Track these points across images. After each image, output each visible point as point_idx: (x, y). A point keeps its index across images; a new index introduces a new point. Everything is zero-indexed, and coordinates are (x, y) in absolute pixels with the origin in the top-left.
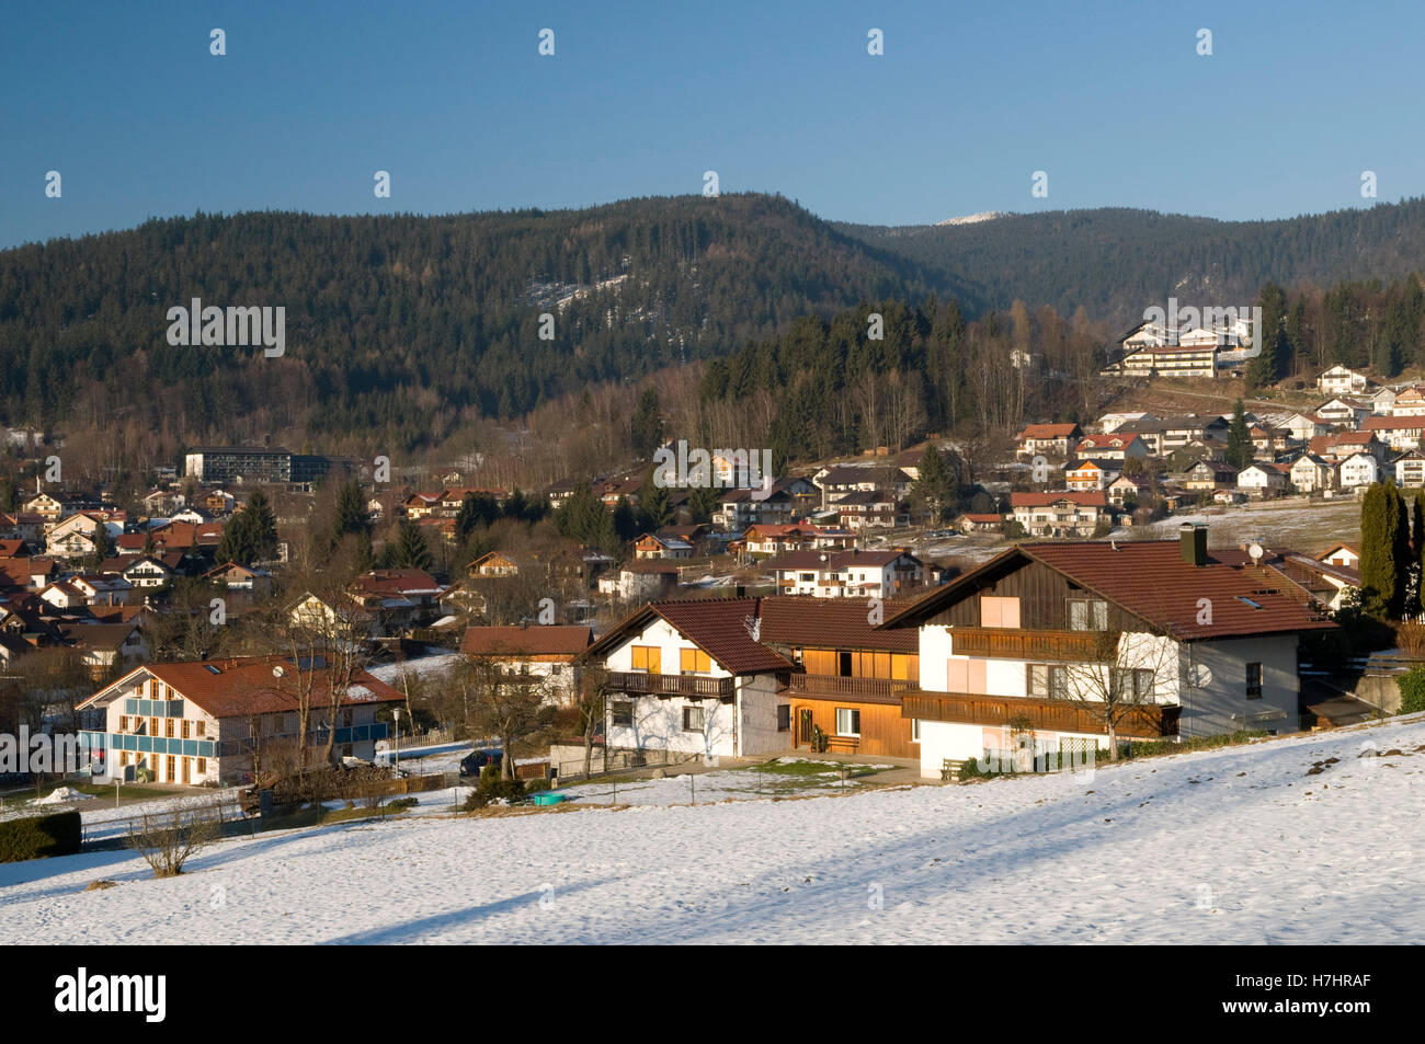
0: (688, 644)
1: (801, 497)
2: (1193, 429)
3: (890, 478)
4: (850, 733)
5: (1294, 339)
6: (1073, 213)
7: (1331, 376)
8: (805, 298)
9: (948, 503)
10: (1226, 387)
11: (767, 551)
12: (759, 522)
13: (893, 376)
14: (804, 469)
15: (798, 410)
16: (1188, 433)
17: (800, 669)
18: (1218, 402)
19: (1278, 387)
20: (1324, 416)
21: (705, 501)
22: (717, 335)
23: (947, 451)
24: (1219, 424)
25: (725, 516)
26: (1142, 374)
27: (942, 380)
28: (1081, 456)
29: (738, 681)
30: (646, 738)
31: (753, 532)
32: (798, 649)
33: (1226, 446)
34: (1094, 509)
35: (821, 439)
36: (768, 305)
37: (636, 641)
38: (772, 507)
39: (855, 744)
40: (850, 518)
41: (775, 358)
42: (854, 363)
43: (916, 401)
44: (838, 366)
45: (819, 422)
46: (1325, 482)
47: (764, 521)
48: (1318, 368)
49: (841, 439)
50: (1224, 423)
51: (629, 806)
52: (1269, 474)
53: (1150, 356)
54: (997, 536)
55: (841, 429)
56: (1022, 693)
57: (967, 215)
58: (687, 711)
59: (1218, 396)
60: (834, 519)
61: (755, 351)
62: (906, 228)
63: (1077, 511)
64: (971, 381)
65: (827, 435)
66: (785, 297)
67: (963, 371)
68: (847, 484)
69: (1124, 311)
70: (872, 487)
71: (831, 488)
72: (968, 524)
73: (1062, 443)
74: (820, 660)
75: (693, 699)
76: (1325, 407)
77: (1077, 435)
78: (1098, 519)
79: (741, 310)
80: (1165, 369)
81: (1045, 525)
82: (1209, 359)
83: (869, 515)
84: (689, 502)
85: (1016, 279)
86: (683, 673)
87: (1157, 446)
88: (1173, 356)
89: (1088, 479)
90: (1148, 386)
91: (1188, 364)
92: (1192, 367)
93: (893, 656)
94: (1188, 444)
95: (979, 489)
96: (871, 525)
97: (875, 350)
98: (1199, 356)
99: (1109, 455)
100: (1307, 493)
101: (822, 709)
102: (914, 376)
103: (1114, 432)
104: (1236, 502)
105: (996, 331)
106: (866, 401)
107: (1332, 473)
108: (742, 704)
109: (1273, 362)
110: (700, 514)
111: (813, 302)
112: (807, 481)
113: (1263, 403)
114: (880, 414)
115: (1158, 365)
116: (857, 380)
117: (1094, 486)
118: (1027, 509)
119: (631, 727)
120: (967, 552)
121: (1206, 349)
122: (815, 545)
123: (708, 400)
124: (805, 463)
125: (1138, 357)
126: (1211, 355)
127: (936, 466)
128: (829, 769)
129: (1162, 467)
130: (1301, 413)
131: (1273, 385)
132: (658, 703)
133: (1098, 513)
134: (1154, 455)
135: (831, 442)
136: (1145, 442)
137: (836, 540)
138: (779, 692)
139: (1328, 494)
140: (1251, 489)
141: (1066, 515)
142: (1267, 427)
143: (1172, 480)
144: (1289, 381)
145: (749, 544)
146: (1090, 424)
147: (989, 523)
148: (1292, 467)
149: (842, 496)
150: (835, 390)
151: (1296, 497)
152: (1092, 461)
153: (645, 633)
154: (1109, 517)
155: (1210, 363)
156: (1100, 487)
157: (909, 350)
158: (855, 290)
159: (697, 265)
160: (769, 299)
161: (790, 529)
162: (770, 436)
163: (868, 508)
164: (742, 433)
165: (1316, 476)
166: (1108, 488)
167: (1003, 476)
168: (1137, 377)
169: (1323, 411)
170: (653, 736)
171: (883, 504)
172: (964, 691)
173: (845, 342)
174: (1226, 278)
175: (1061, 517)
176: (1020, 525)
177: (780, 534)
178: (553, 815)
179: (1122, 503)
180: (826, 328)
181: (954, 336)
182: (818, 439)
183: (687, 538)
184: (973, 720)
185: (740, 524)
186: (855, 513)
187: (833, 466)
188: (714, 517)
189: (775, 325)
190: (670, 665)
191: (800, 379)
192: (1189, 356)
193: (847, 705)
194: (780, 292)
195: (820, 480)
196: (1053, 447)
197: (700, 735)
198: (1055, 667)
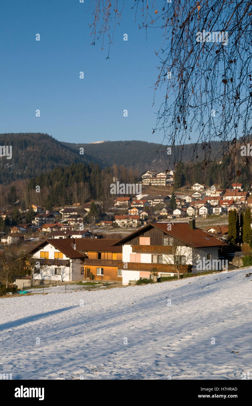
0: (58, 251)
1: (56, 216)
2: (161, 199)
3: (81, 212)
4: (100, 275)
5: (186, 176)
6: (125, 142)
7: (195, 186)
8: (54, 162)
9: (97, 218)
10: (169, 188)
11: (48, 231)
12: (45, 223)
13: (82, 183)
14: (57, 209)
15: (55, 192)
16: (160, 200)
17: (87, 257)
18: (167, 192)
19: (182, 188)
20: (194, 196)
21: (30, 217)
22: (30, 172)
23: (97, 204)
24: (167, 198)
25: (36, 221)
26: (147, 184)
27: (95, 185)
28: (132, 206)
29: (71, 261)
30: (44, 276)
31: (44, 226)
32: (86, 252)
33: (169, 204)
34: (137, 220)
35: (62, 200)
36: (44, 164)
37: (42, 250)
38: (49, 219)
39: (102, 277)
40: (71, 222)
41: (49, 178)
42: (71, 180)
43: (88, 190)
44: (66, 181)
45: (61, 196)
46: (195, 213)
47: (47, 222)
48: (192, 184)
49: (67, 201)
50: (169, 198)
51: (47, 294)
52: (181, 211)
53: (149, 180)
54: (111, 227)
55: (67, 198)
56: (150, 262)
57: (97, 141)
58: (56, 269)
59: (167, 191)
60: (66, 222)
61: (43, 176)
62: (81, 144)
63: (132, 221)
64: (103, 185)
65: (63, 199)
66: (49, 162)
67: (100, 183)
68: (69, 212)
69: (139, 168)
70: (76, 213)
71: (65, 214)
72: (103, 224)
73: (127, 202)
74: (92, 255)
75: (58, 266)
76: (194, 194)
77: (131, 200)
78: (138, 223)
79: (36, 165)
80: (153, 183)
81: (124, 224)
82: (164, 181)
83: (76, 221)
84: (25, 217)
85: (111, 159)
86: (55, 259)
87: (151, 203)
88: (155, 180)
89: (134, 212)
90: (149, 188)
91: (159, 182)
92: (160, 183)
93: (113, 254)
94: (160, 203)
95: (106, 214)
96: (77, 224)
97: (77, 176)
98: (162, 180)
99: (139, 206)
100: (191, 216)
101: (93, 268)
102: (87, 184)
103: (140, 199)
104: (173, 218)
105: (109, 172)
106: (74, 190)
107: (197, 211)
108: (72, 267)
109: (180, 182)
110: (28, 221)
111: (57, 163)
112: (58, 212)
113: (178, 193)
114: (78, 194)
115: (151, 182)
116: (72, 185)
117: (136, 214)
118: (119, 220)
119: (40, 274)
120: (103, 231)
121: (163, 178)
122: (61, 229)
123: (30, 189)
124: (57, 207)
125: (146, 180)
126: (165, 180)
127: (94, 208)
128: (97, 284)
129: (154, 209)
130: (188, 195)
131: (180, 188)
132: (48, 267)
133: (138, 221)
134: (151, 206)
135: (64, 201)
136: (149, 203)
137: (67, 228)
138: (81, 264)
139: (196, 216)
140: (177, 215)
141: (129, 221)
142: (179, 199)
143: (156, 213)
144: (185, 187)
145: (43, 229)
146: (134, 197)
147: (109, 223)
148: (187, 209)
149: (68, 216)
150: (65, 187)
151: (188, 217)
152: (136, 207)
153: (44, 248)
154: (141, 222)
155: (165, 182)
156: (137, 214)
157: (86, 177)
158: (68, 160)
159: (24, 152)
160: (44, 162)
161: (55, 225)
162: (47, 199)
163: (76, 219)
164: (40, 199)
165: (193, 212)
166: (140, 214)
167: (111, 211)
168: (146, 185)
169: (194, 195)
170: (46, 276)
171: (80, 218)
172: (135, 262)
173: (68, 174)
174: (165, 160)
175: (128, 222)
176: (117, 224)
177: (52, 226)
178: (26, 296)
179: (144, 218)
180: (63, 170)
181: (98, 173)
182: (61, 200)
183: (25, 227)
184: (138, 270)
185: (40, 224)
186: (72, 221)
187: (65, 208)
188: (33, 222)
189: (46, 169)
190: (51, 257)
191: (56, 184)
192: (159, 180)
193: (100, 267)
194: (48, 160)
195: (62, 212)
196: (124, 203)
197: (60, 275)
198: (159, 255)
